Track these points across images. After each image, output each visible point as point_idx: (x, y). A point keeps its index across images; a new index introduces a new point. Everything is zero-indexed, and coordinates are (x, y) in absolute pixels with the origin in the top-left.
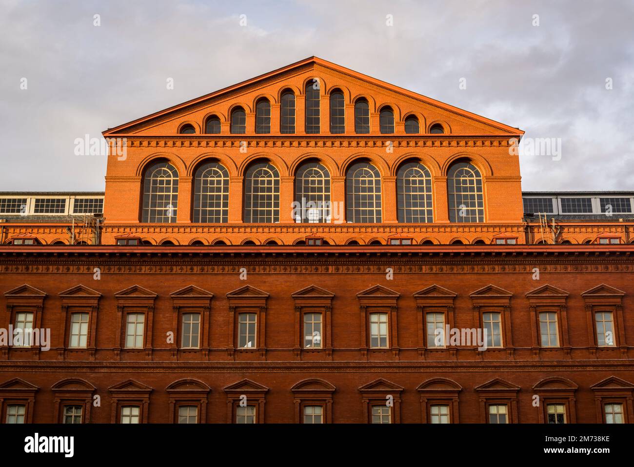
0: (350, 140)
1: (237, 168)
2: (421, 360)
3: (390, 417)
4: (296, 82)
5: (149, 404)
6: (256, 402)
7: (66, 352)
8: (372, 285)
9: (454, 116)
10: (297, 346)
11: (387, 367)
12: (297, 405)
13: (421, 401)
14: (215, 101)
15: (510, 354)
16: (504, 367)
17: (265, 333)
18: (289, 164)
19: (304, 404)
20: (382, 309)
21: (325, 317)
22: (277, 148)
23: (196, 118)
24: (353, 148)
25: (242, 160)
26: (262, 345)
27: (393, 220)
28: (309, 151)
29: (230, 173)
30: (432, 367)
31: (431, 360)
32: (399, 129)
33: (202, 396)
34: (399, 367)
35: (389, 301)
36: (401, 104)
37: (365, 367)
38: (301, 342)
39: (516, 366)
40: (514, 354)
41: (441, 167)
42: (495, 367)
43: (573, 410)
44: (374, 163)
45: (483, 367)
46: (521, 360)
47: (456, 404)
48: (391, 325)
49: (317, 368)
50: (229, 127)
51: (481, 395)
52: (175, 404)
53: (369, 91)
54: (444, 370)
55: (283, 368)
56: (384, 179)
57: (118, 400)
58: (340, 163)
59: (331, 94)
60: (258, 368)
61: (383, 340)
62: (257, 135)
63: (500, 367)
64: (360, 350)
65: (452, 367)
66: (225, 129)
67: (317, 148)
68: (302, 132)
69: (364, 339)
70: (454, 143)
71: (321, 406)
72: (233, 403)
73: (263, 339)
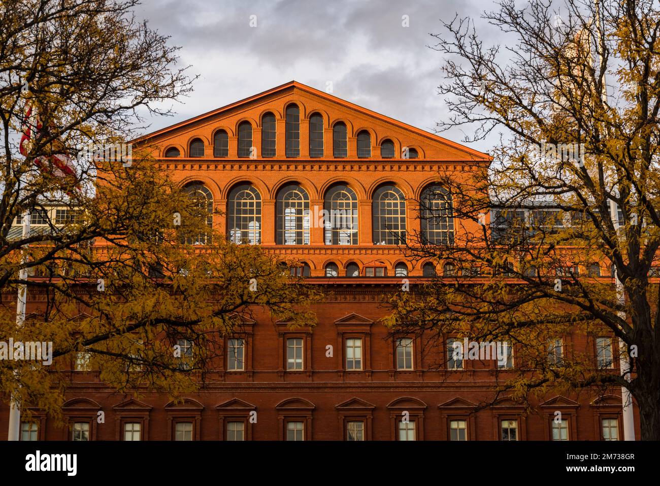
0: (329, 164)
1: (221, 191)
2: (391, 381)
3: (363, 431)
4: (277, 106)
5: (149, 420)
6: (245, 419)
7: (73, 374)
8: (348, 313)
9: (428, 141)
10: (281, 369)
11: (360, 387)
12: (281, 421)
13: (391, 417)
14: (198, 125)
15: (470, 375)
16: (464, 387)
17: (252, 357)
18: (271, 187)
19: (287, 420)
20: (356, 334)
21: (306, 342)
22: (259, 172)
23: (181, 141)
24: (331, 172)
25: (225, 183)
26: (250, 367)
27: (369, 242)
28: (290, 175)
29: (214, 195)
30: (401, 387)
31: (400, 381)
32: (375, 154)
33: (196, 413)
34: (371, 387)
35: (364, 328)
36: (378, 129)
37: (342, 388)
38: (284, 366)
39: (475, 387)
40: (473, 375)
41: (415, 191)
42: (457, 387)
43: (524, 425)
44: (351, 186)
45: (446, 387)
46: (479, 381)
47: (421, 420)
48: (365, 349)
49: (298, 388)
50: (212, 151)
51: (443, 412)
52: (172, 420)
53: (347, 116)
54: (412, 390)
55: (268, 388)
56: (361, 202)
57: (121, 417)
58: (319, 187)
59: (310, 118)
60: (247, 388)
61: (358, 362)
62: (239, 159)
63: (461, 387)
64: (337, 372)
65: (419, 387)
66: (209, 153)
67: (297, 172)
68: (283, 156)
69: (340, 362)
70: (427, 168)
71: (303, 422)
72: (224, 420)
73: (250, 363)
